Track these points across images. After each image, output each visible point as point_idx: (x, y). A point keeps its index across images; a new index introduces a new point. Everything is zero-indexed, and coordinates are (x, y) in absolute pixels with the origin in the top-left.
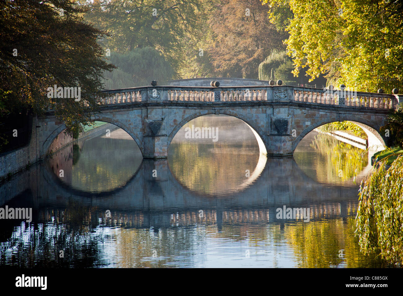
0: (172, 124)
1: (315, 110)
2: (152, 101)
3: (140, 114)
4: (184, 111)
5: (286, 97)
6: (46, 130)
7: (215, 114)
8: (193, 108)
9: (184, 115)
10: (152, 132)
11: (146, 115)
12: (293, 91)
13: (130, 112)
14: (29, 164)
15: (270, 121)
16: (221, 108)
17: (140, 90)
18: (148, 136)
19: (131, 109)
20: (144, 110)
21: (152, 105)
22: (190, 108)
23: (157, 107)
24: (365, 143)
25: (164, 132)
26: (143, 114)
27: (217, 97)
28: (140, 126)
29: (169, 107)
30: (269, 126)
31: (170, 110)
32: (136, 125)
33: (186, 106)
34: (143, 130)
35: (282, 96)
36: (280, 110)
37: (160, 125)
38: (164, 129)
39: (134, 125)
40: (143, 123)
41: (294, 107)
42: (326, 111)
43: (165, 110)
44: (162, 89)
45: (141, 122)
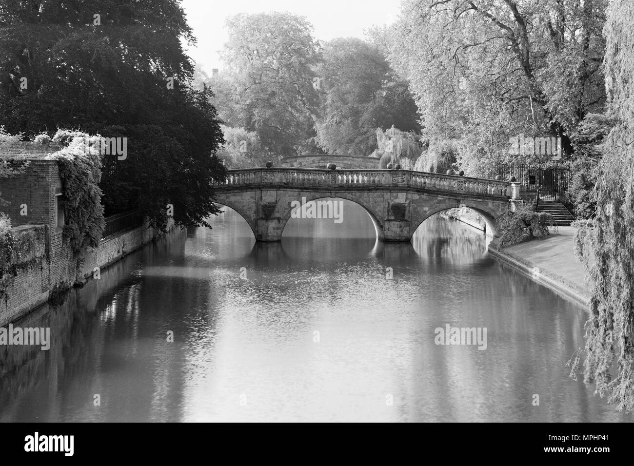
1: (433, 195)
2: (266, 183)
3: (254, 195)
5: (404, 181)
7: (331, 197)
9: (298, 198)
10: (266, 215)
11: (260, 197)
12: (412, 176)
13: (244, 194)
14: (142, 244)
15: (387, 206)
16: (337, 192)
17: (254, 171)
18: (262, 219)
19: (245, 191)
20: (258, 192)
21: (266, 187)
22: (305, 190)
23: (272, 189)
24: (483, 229)
25: (277, 215)
26: (257, 196)
27: (333, 180)
28: (254, 208)
29: (284, 190)
30: (386, 211)
31: (284, 192)
32: (249, 207)
34: (256, 212)
35: (400, 180)
36: (397, 195)
37: (274, 207)
38: (278, 212)
39: (247, 207)
40: (257, 205)
41: (412, 192)
42: (445, 197)
43: (280, 192)
44: (277, 171)
45: (254, 204)
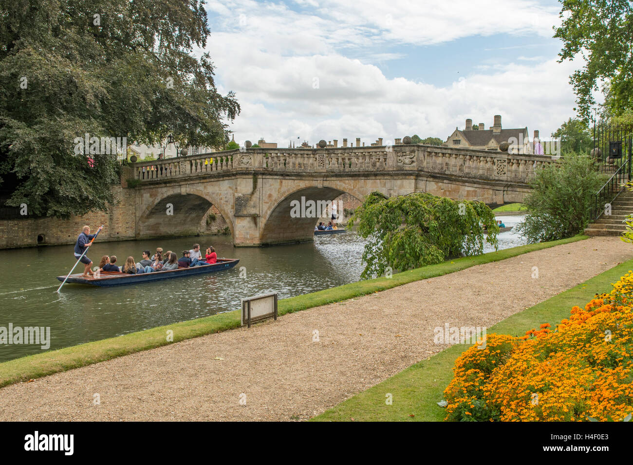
0: (266, 200)
1: (457, 183)
2: (241, 168)
3: (232, 185)
4: (281, 182)
6: (142, 204)
8: (290, 178)
9: (280, 188)
11: (236, 187)
16: (325, 179)
19: (222, 179)
20: (235, 180)
21: (240, 174)
23: (247, 177)
25: (252, 211)
26: (234, 186)
27: (321, 162)
29: (264, 177)
32: (227, 200)
33: (282, 175)
34: (234, 207)
35: (408, 161)
36: (403, 183)
37: (249, 200)
38: (254, 207)
39: (225, 200)
40: (234, 197)
41: (426, 178)
44: (255, 152)
45: (232, 197)
